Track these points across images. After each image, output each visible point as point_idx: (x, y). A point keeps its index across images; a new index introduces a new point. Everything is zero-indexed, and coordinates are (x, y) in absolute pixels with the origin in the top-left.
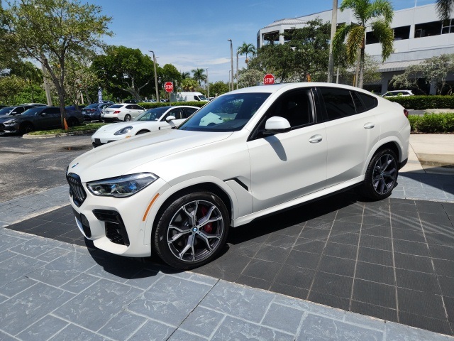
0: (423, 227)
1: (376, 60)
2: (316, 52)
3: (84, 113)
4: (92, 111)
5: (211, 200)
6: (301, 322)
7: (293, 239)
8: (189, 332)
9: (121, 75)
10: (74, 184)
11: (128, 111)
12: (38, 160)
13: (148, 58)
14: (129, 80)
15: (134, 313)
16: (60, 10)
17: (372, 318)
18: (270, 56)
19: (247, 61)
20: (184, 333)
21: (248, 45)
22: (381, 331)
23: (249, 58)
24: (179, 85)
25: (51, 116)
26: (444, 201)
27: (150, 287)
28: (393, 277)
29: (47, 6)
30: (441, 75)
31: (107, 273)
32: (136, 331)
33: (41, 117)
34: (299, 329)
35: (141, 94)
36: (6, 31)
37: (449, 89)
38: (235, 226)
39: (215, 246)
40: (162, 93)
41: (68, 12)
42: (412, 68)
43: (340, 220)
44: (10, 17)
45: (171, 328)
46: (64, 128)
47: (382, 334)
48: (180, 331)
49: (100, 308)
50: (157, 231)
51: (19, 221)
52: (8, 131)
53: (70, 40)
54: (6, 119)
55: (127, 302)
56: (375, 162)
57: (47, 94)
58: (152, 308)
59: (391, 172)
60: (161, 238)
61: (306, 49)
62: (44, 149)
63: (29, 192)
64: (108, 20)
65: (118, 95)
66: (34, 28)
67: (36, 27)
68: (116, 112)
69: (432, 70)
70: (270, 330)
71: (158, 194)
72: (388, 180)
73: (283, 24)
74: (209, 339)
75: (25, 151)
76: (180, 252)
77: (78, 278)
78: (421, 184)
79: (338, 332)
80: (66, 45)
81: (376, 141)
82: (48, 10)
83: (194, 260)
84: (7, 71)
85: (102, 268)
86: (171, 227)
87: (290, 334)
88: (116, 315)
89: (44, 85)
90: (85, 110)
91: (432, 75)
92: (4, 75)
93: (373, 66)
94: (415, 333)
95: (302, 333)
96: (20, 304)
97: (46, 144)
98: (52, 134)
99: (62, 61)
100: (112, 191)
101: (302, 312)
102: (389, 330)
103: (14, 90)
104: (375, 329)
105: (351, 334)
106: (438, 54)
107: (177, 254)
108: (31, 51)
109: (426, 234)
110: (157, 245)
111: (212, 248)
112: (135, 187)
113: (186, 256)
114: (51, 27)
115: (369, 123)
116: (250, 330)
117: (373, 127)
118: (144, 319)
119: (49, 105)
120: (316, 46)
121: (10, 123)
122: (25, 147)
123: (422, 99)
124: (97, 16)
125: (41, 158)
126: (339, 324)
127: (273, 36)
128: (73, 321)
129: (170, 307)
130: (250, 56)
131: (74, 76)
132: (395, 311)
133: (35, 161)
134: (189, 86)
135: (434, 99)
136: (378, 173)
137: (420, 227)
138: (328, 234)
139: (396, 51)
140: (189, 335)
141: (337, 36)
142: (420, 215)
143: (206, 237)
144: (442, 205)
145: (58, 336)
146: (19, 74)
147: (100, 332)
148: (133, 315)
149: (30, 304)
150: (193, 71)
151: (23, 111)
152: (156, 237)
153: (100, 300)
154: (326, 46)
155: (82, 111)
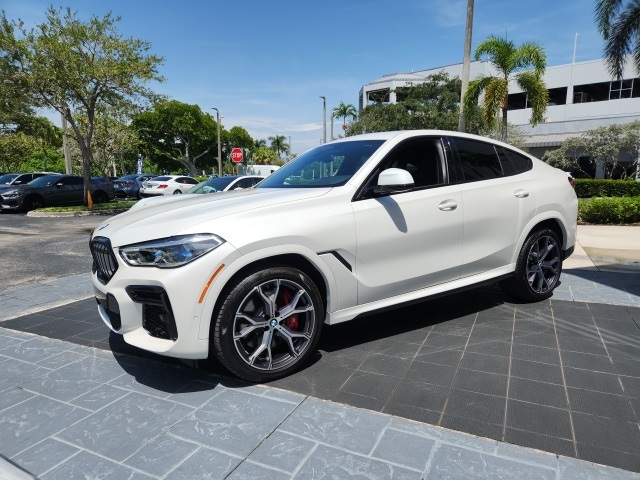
0: (602, 336)
1: (521, 130)
2: (440, 115)
3: (116, 186)
4: (128, 185)
5: (299, 280)
6: (432, 455)
7: (414, 347)
8: (263, 465)
9: (170, 139)
10: (100, 251)
11: (178, 186)
12: (46, 243)
13: (209, 117)
14: (182, 147)
15: (180, 438)
16: (93, 44)
17: (538, 451)
18: (376, 119)
19: (344, 127)
20: (254, 465)
21: (346, 105)
22: (553, 469)
23: (347, 123)
24: (251, 156)
25: (70, 187)
26: (629, 305)
27: (204, 404)
28: (565, 397)
29: (75, 38)
30: (611, 152)
31: (141, 385)
32: (182, 462)
33: (55, 189)
34: (428, 465)
35: (197, 165)
36: (16, 68)
37: (623, 171)
38: (332, 323)
39: (302, 350)
40: (227, 165)
41: (104, 48)
42: (570, 142)
43: (483, 325)
44: (24, 51)
45: (234, 460)
46: (86, 205)
47: (554, 472)
48: (249, 463)
49: (128, 430)
50: (218, 321)
51: (13, 317)
52: (7, 207)
53: (104, 85)
54: (6, 189)
55: (169, 424)
56: (529, 245)
57: (67, 162)
58: (206, 431)
59: (552, 262)
60: (224, 331)
61: (426, 111)
62: (56, 230)
63: (31, 281)
64: (159, 61)
65: (165, 165)
66: (55, 67)
67: (59, 65)
68: (161, 186)
69: (599, 145)
70: (385, 464)
71: (223, 265)
72: (549, 274)
73: (394, 80)
74: (294, 475)
75: (30, 232)
76: (251, 354)
77: (97, 391)
78: (595, 284)
79: (488, 468)
80: (98, 91)
81: (531, 216)
82: (75, 43)
83: (270, 368)
84: (13, 126)
85: (133, 379)
86: (239, 315)
87: (415, 470)
88: (152, 440)
89: (63, 149)
90: (117, 183)
91: (598, 152)
92: (7, 132)
93: (518, 138)
94: (602, 472)
95: (433, 469)
96: (7, 423)
97: (59, 225)
98: (69, 212)
99: (91, 113)
100: (156, 260)
101: (433, 442)
102: (564, 467)
103: (20, 154)
104: (544, 466)
105: (507, 473)
106: (607, 125)
107: (247, 357)
108: (49, 97)
109: (607, 345)
110: (217, 340)
111: (298, 352)
112: (190, 255)
113: (259, 361)
114: (79, 65)
115: (521, 190)
116: (355, 463)
117: (526, 196)
118: (194, 446)
119: (68, 173)
120: (440, 108)
121: (11, 195)
122: (29, 228)
123: (586, 183)
124: (144, 54)
125: (51, 241)
126: (489, 458)
127: (380, 95)
128: (86, 447)
129: (234, 431)
130: (349, 120)
131: (106, 135)
132: (572, 443)
133: (42, 244)
134: (265, 158)
135: (602, 184)
136: (534, 262)
137: (598, 336)
138: (465, 342)
139: (549, 120)
140: (263, 469)
141: (470, 91)
142: (597, 321)
143: (289, 335)
144: (626, 309)
145: (61, 467)
146: (29, 132)
147: (126, 463)
148: (178, 441)
149: (22, 424)
150: (270, 139)
151: (30, 180)
152: (217, 329)
153: (129, 421)
154: (454, 109)
155: (114, 183)
